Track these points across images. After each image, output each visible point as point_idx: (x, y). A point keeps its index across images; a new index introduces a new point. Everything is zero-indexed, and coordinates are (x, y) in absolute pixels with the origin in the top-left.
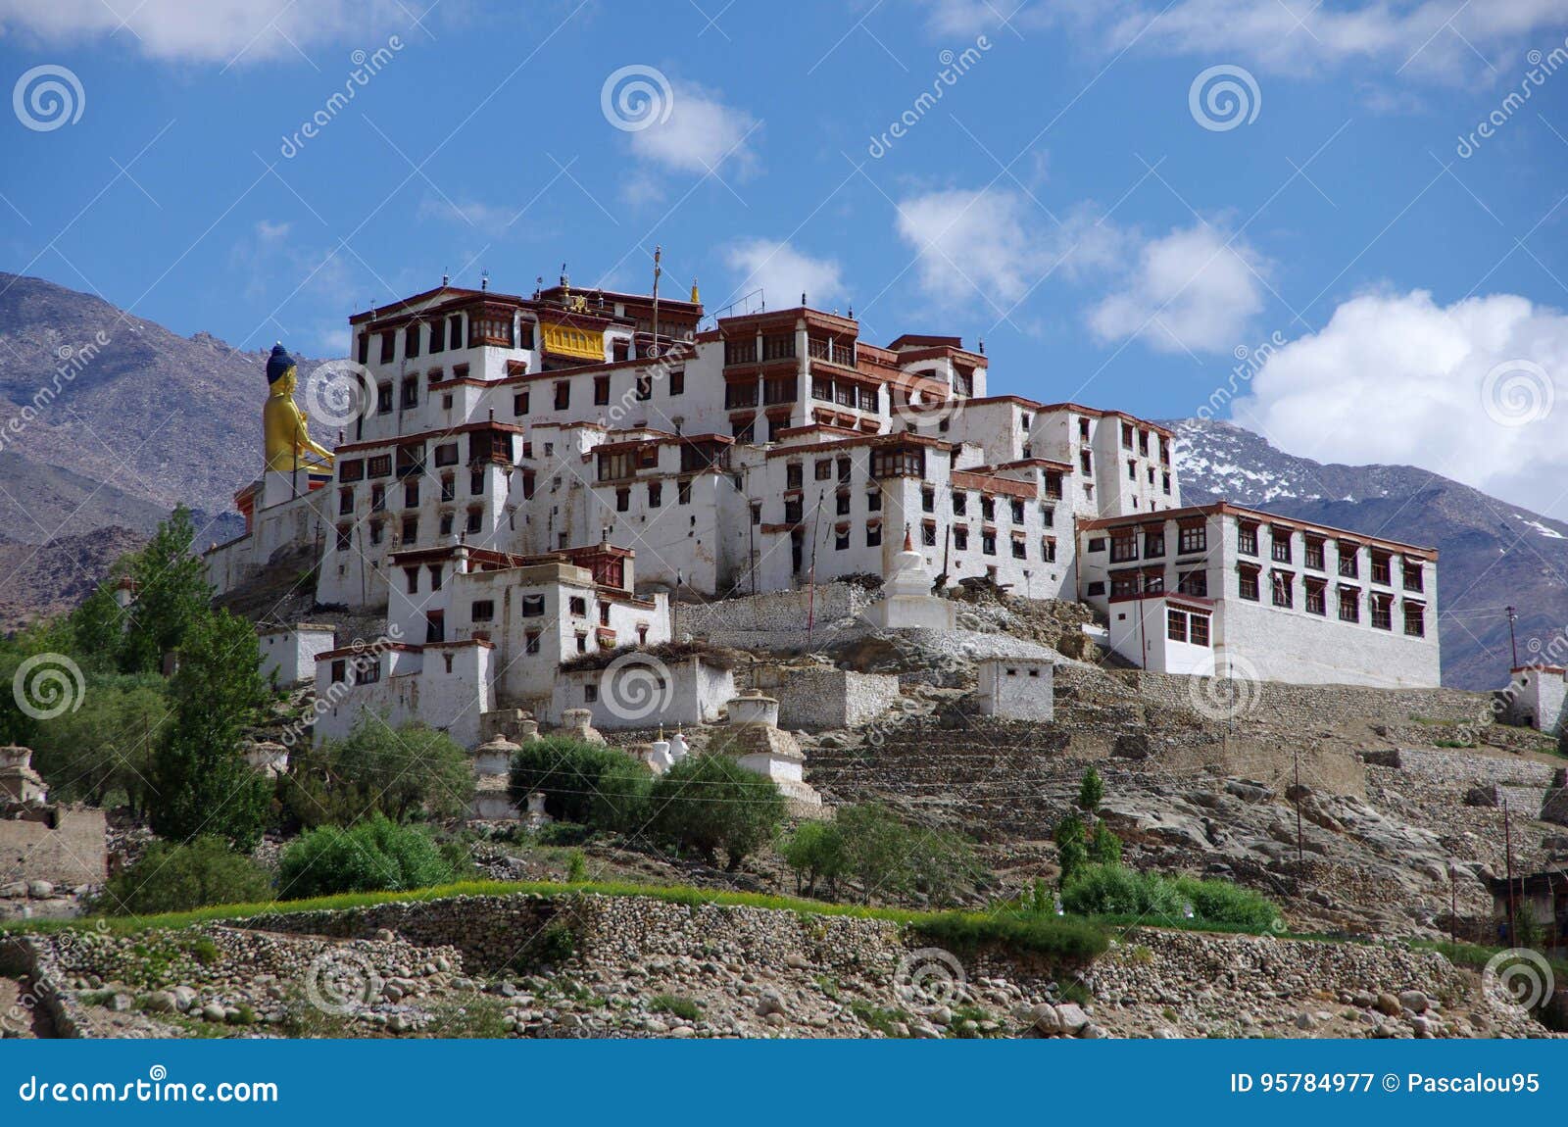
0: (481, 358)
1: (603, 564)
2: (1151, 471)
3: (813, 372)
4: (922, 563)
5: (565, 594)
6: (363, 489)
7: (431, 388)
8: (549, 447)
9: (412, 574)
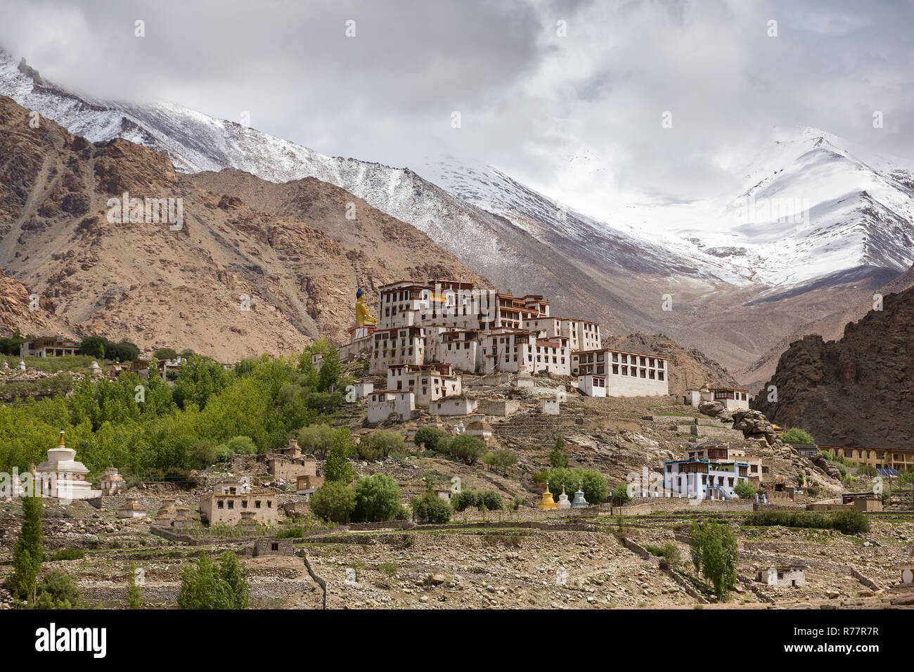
0: (413, 303)
1: (442, 368)
2: (592, 335)
3: (501, 310)
4: (528, 367)
5: (433, 379)
6: (381, 342)
7: (400, 312)
8: (430, 331)
9: (393, 371)
